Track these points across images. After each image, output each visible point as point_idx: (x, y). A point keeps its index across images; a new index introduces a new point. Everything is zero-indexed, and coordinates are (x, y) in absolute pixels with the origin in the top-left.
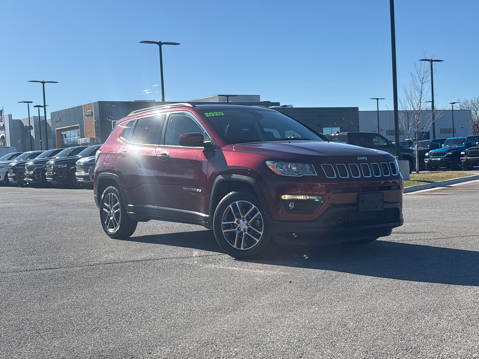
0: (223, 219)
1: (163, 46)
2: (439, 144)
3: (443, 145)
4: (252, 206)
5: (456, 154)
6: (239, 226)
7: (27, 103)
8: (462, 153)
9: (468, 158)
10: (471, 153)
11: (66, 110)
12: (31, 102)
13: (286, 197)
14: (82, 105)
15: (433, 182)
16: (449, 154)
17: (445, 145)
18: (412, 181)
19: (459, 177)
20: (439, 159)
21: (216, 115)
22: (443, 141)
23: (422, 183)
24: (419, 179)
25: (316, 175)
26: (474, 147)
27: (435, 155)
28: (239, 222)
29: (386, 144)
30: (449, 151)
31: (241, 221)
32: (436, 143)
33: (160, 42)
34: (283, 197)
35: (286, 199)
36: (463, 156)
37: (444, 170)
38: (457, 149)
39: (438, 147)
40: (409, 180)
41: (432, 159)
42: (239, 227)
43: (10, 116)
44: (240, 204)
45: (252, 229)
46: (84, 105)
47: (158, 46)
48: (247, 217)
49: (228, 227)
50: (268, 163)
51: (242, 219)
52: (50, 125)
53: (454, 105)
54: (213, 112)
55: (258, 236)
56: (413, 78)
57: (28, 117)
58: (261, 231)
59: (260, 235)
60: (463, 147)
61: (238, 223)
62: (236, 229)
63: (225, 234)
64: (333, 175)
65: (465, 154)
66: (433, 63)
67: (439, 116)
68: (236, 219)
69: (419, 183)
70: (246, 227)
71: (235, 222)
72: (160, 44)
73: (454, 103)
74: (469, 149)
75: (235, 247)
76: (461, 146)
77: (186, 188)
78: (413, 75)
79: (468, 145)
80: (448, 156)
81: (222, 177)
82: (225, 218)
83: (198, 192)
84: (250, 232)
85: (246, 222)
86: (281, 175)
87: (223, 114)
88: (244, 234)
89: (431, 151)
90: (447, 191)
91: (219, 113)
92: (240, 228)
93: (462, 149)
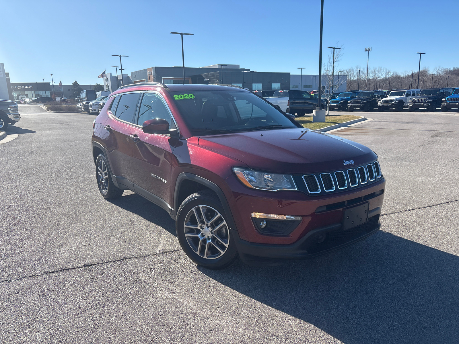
0: (186, 221)
1: (184, 35)
2: (336, 96)
3: (338, 97)
4: (217, 214)
5: (346, 102)
6: (202, 231)
7: (116, 68)
8: (349, 102)
9: (352, 105)
10: (354, 102)
11: (138, 71)
12: (118, 67)
13: (257, 215)
14: (147, 68)
15: (339, 123)
16: (341, 102)
17: (339, 97)
18: (327, 122)
19: (353, 119)
20: (336, 105)
21: (186, 98)
22: (338, 94)
23: (334, 124)
24: (330, 121)
25: (297, 189)
26: (355, 99)
27: (333, 102)
28: (203, 227)
29: (310, 97)
30: (341, 101)
31: (205, 226)
32: (334, 96)
33: (182, 33)
34: (253, 214)
35: (258, 217)
36: (349, 103)
37: (337, 110)
38: (345, 99)
39: (335, 98)
40: (324, 122)
41: (332, 105)
42: (203, 233)
43: (111, 74)
44: (203, 208)
45: (216, 238)
46: (148, 69)
47: (181, 36)
48: (211, 225)
49: (191, 231)
50: (236, 170)
51: (206, 225)
52: (131, 79)
53: (339, 73)
54: (183, 95)
55: (223, 248)
56: (329, 59)
57: (121, 74)
58: (227, 244)
59: (225, 247)
60: (349, 98)
61: (203, 229)
62: (199, 235)
63: (188, 238)
64: (316, 190)
65: (351, 103)
66: (335, 49)
67: (343, 82)
68: (200, 225)
69: (332, 124)
70: (211, 235)
71: (199, 228)
72: (182, 34)
73: (339, 72)
74: (353, 100)
75: (198, 254)
76: (348, 98)
77: (154, 175)
78: (330, 56)
79: (352, 97)
80: (341, 103)
81: (185, 175)
82: (188, 220)
83: (164, 182)
84: (214, 241)
85: (210, 229)
86: (251, 187)
87: (193, 97)
88: (207, 242)
89: (331, 100)
90: (350, 131)
91: (190, 95)
92: (204, 235)
93: (349, 100)
